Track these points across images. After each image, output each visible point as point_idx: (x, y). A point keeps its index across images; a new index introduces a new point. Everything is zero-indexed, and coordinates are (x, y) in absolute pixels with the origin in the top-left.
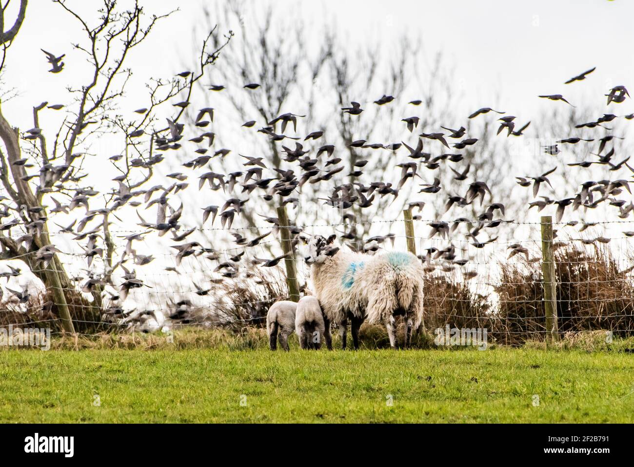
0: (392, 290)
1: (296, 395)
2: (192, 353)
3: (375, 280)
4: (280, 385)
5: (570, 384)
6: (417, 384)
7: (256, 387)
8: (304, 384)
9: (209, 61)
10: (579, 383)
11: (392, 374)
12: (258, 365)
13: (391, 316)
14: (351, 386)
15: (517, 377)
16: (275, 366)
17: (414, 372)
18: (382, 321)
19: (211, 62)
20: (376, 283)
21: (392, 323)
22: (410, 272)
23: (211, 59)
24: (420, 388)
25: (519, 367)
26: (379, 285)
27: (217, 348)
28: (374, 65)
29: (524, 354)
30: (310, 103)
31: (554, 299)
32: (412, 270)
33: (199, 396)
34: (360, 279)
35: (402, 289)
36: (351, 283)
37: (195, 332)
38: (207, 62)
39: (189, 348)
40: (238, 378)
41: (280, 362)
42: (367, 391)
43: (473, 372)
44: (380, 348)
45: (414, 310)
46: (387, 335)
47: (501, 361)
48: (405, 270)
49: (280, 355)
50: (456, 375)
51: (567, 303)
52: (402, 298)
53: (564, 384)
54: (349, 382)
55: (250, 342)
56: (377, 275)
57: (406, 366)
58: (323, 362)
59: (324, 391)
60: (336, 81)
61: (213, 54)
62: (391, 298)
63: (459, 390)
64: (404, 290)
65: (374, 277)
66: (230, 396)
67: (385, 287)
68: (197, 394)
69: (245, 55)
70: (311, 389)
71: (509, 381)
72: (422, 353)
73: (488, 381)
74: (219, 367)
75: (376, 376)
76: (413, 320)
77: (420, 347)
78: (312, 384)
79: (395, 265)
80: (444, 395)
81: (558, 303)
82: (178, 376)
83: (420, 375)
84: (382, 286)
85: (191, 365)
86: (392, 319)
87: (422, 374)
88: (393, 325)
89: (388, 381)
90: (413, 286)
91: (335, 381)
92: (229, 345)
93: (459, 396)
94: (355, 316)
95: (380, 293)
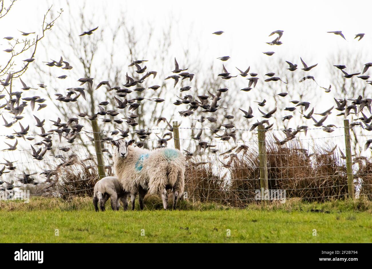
0: (165, 172)
1: (103, 239)
2: (37, 213)
3: (154, 165)
4: (93, 233)
5: (277, 232)
6: (179, 232)
7: (78, 234)
8: (108, 232)
9: (48, 28)
10: (282, 231)
11: (164, 226)
12: (79, 220)
13: (165, 189)
14: (138, 233)
15: (243, 228)
16: (90, 221)
17: (178, 225)
18: (158, 192)
19: (49, 29)
20: (155, 167)
21: (165, 193)
22: (177, 162)
23: (49, 27)
24: (181, 234)
25: (244, 221)
26: (156, 169)
27: (53, 210)
28: (152, 29)
29: (247, 213)
30: (111, 54)
31: (266, 178)
32: (178, 161)
33: (42, 240)
34: (146, 165)
35: (171, 173)
36: (141, 168)
37: (39, 199)
38: (46, 29)
39: (35, 210)
40: (66, 228)
41: (92, 218)
42: (148, 236)
43: (215, 225)
44: (157, 209)
45: (178, 186)
46: (161, 201)
47: (233, 218)
48: (174, 161)
49: (93, 214)
50: (204, 227)
51: (275, 180)
52: (171, 178)
53: (272, 232)
54: (136, 231)
55: (74, 205)
56: (156, 162)
57: (173, 221)
58: (120, 218)
59: (121, 237)
60: (127, 40)
61: (51, 23)
62: (163, 177)
63: (206, 236)
64: (172, 173)
65: (154, 163)
66: (61, 240)
67: (160, 170)
68: (40, 239)
69: (70, 24)
70: (112, 235)
71: (238, 230)
72: (183, 212)
73: (225, 230)
74: (54, 222)
75: (153, 227)
76: (178, 192)
77: (182, 209)
78: (113, 232)
79: (168, 157)
80: (196, 239)
81: (269, 180)
82: (29, 228)
83: (181, 226)
84: (158, 169)
85: (36, 221)
86: (165, 191)
87: (182, 225)
88: (166, 195)
89: (161, 230)
90: (178, 171)
91: (128, 231)
92: (61, 208)
93: (206, 240)
94: (143, 188)
95: (157, 173)
